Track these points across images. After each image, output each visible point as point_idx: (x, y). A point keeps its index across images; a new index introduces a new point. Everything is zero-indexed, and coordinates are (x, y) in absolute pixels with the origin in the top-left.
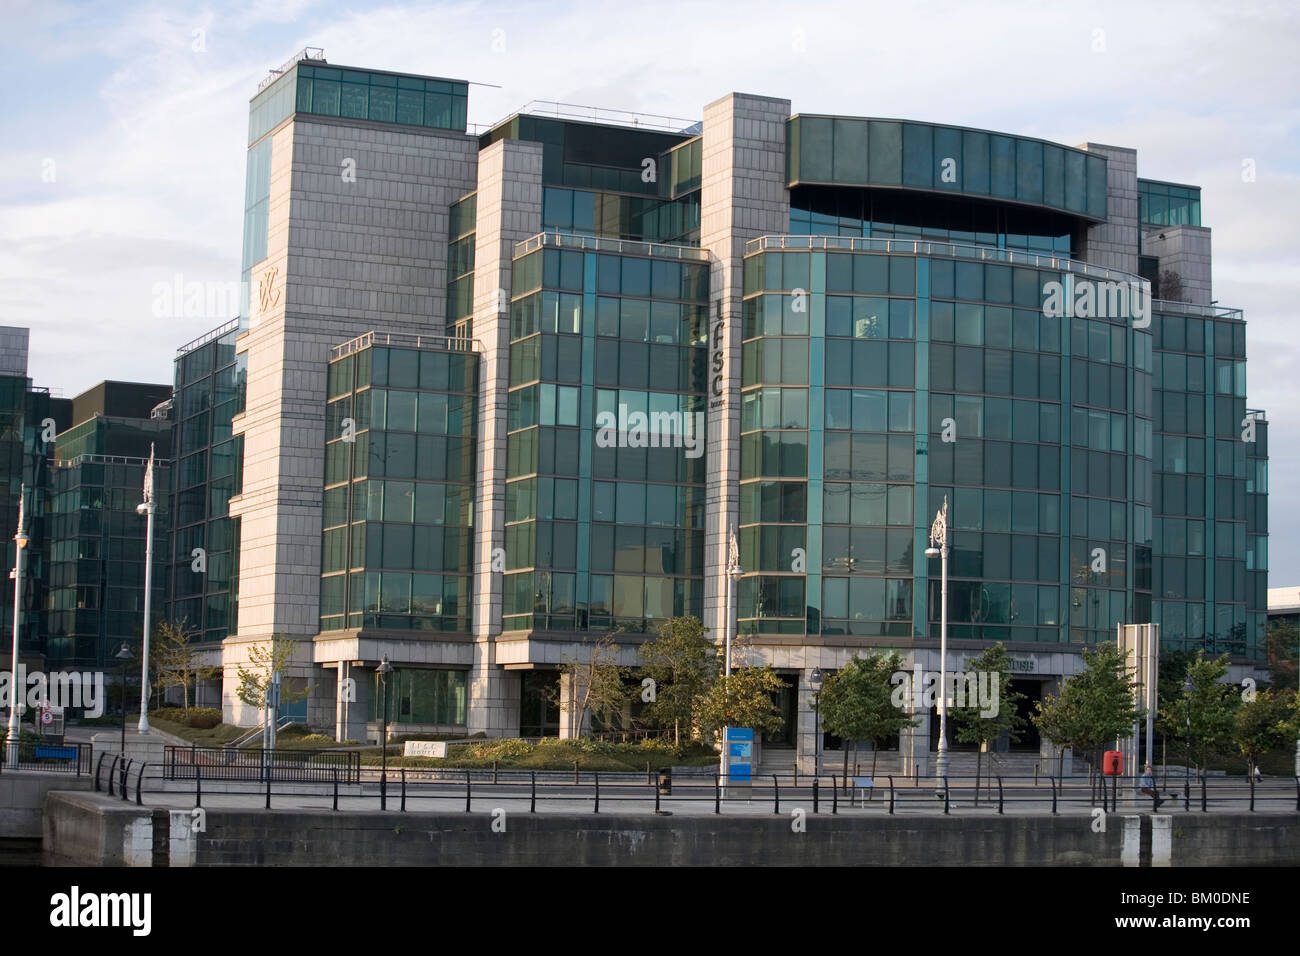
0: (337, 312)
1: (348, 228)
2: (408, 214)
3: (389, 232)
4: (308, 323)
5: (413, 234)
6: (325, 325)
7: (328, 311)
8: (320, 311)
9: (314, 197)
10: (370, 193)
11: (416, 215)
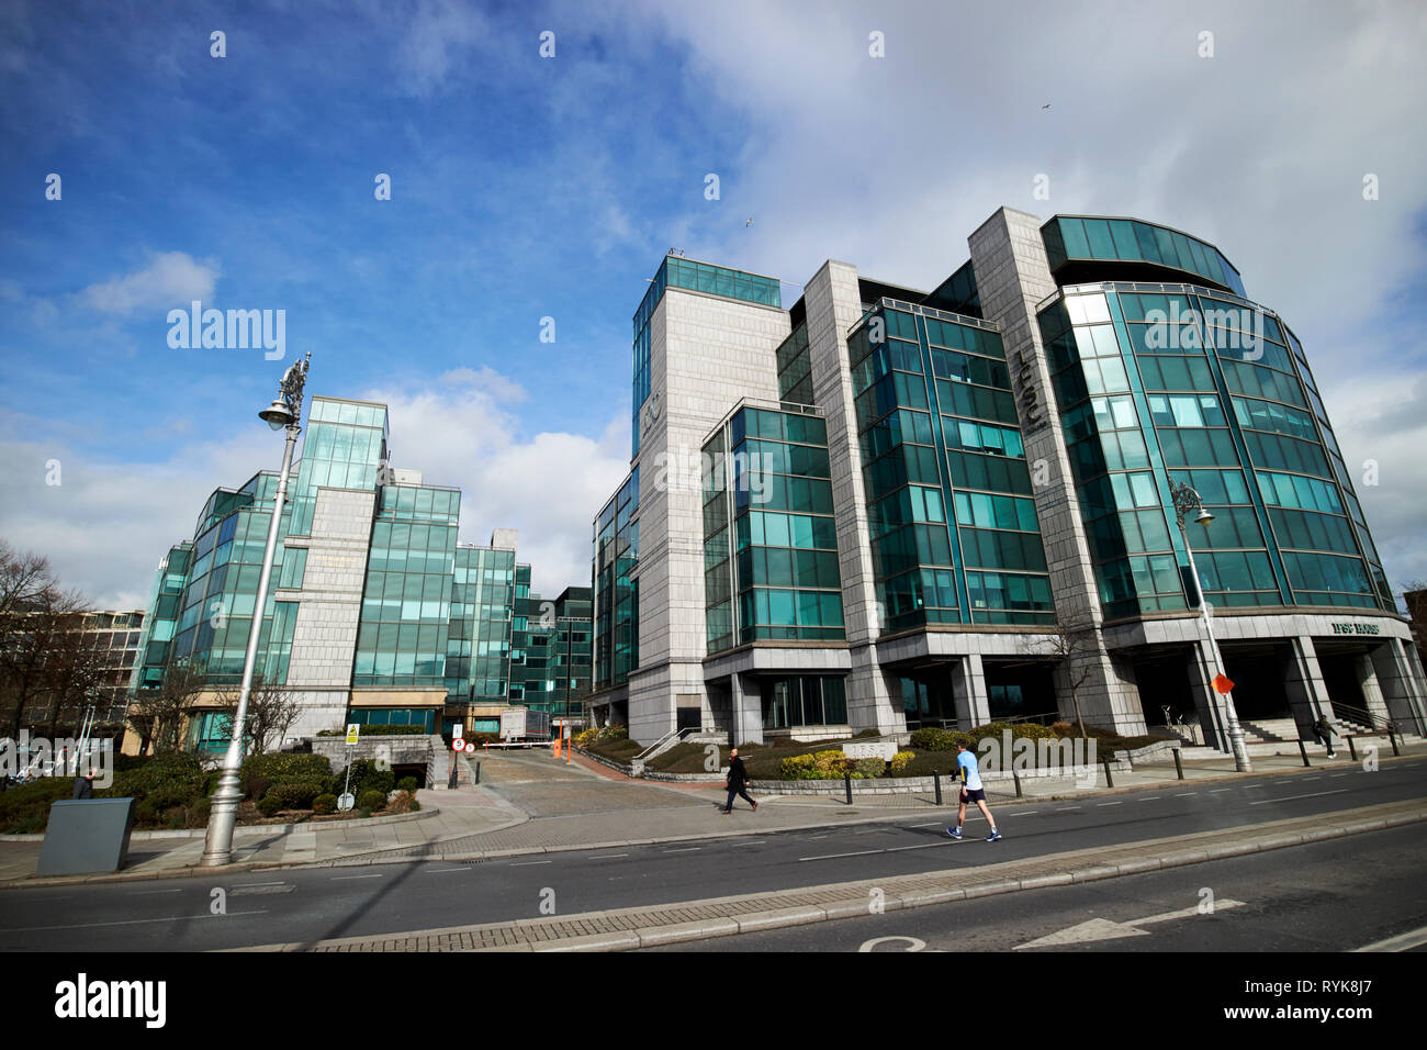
0: (705, 415)
1: (709, 360)
2: (749, 355)
3: (738, 364)
4: (686, 421)
5: (753, 367)
6: (697, 423)
7: (698, 414)
8: (693, 413)
9: (683, 338)
10: (722, 339)
11: (755, 356)
